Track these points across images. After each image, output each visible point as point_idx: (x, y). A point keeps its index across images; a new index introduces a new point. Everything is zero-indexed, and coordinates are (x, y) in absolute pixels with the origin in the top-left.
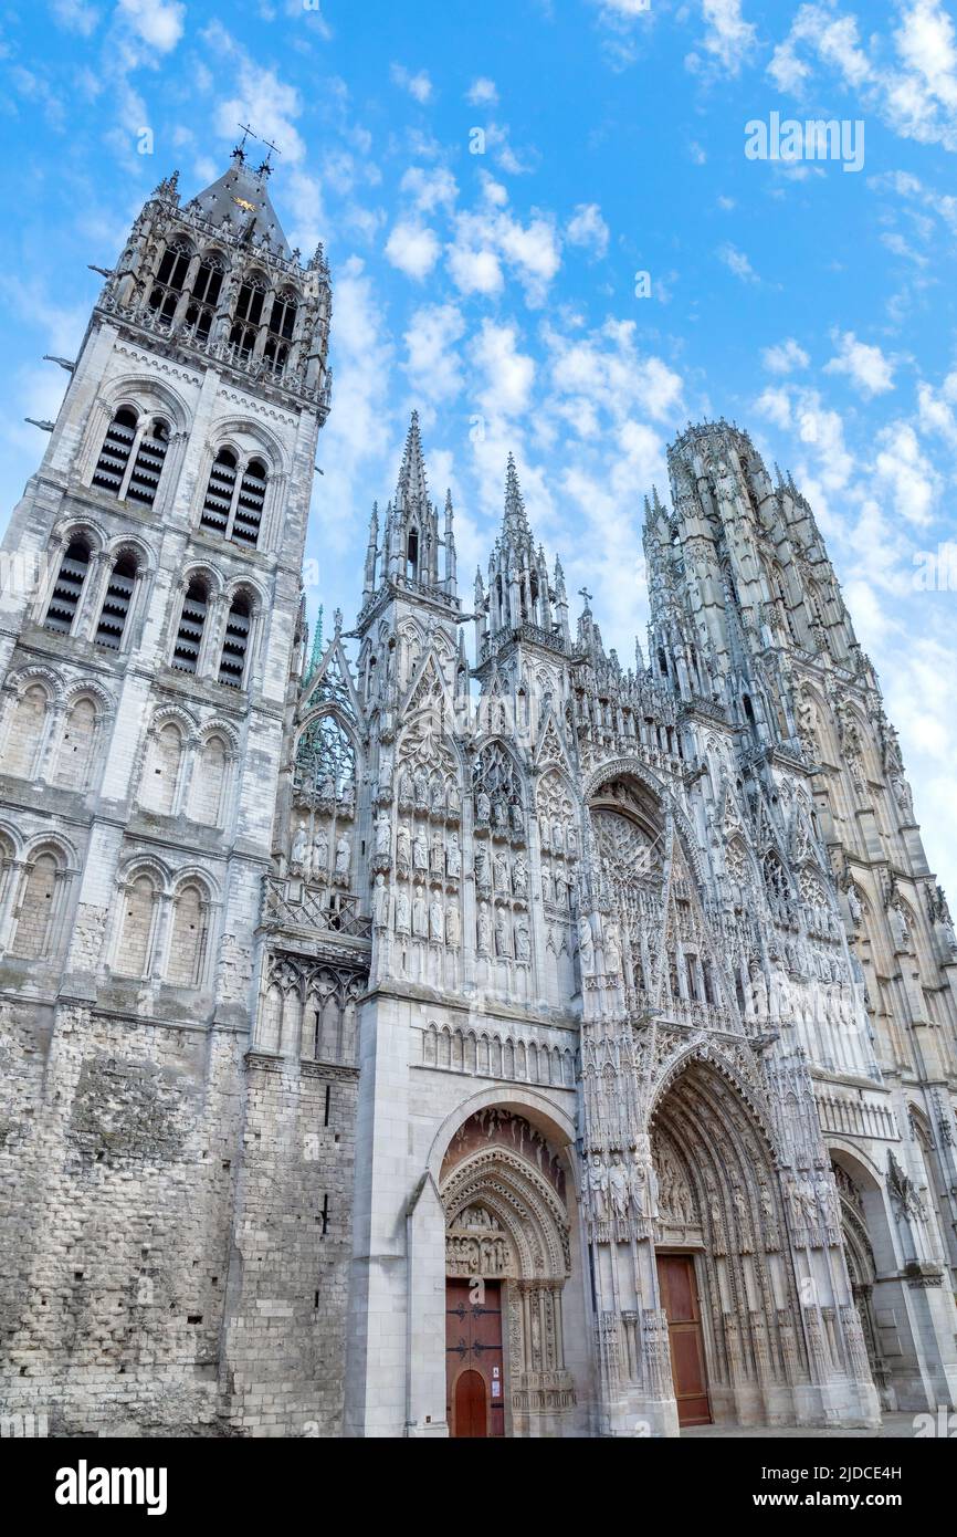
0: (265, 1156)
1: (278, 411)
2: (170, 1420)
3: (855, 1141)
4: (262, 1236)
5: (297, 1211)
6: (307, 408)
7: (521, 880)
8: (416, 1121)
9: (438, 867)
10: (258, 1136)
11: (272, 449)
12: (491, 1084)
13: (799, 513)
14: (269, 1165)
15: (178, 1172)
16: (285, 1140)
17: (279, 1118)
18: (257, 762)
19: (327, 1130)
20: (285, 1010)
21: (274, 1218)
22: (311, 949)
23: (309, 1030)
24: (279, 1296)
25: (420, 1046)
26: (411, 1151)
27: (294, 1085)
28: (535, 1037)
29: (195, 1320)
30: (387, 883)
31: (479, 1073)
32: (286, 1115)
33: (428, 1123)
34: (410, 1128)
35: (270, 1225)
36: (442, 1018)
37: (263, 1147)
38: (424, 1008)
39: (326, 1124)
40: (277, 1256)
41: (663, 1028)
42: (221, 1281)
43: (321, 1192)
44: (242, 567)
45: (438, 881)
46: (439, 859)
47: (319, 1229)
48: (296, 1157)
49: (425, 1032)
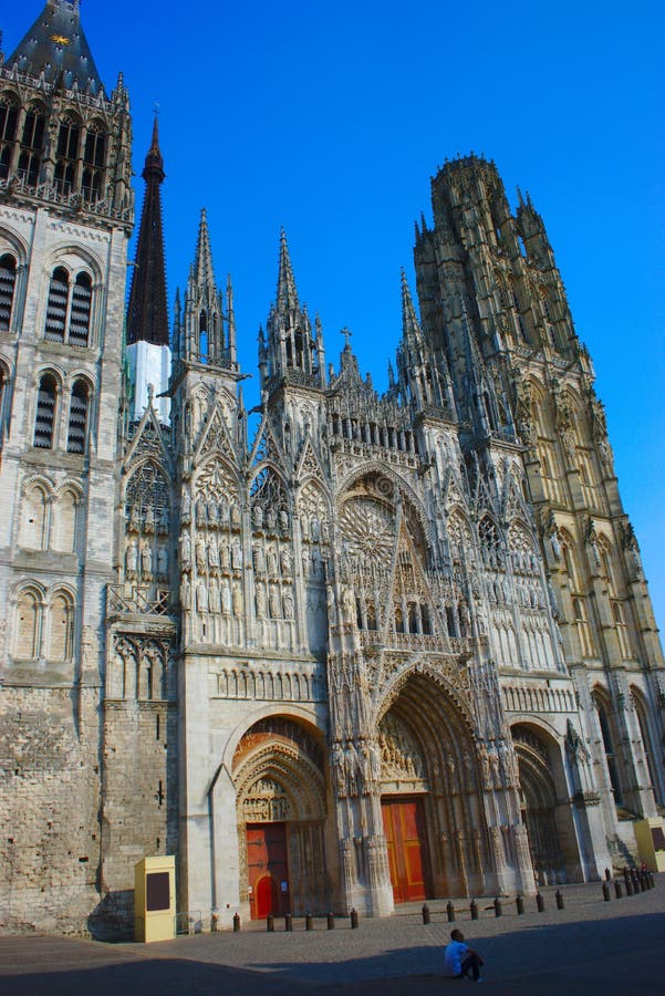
0: (119, 762)
1: (95, 232)
2: (73, 915)
3: (541, 715)
4: (120, 809)
5: (142, 792)
6: (116, 226)
7: (287, 564)
8: (215, 732)
9: (226, 563)
10: (114, 750)
11: (93, 263)
12: (266, 703)
13: (534, 228)
14: (122, 767)
15: (66, 775)
16: (131, 750)
17: (127, 738)
18: (97, 506)
19: (158, 742)
20: (127, 670)
21: (128, 798)
22: (141, 629)
23: (143, 680)
24: (134, 843)
25: (215, 684)
26: (212, 751)
27: (135, 716)
28: (297, 670)
29: (84, 860)
30: (189, 579)
31: (257, 697)
32: (130, 736)
33: (222, 733)
34: (211, 737)
35: (126, 802)
36: (230, 664)
37: (118, 757)
38: (217, 660)
39: (158, 738)
40: (131, 820)
41: (388, 655)
42: (98, 837)
43: (157, 780)
44: (76, 362)
45: (226, 573)
46: (227, 558)
47: (158, 802)
48: (139, 761)
49: (218, 675)
